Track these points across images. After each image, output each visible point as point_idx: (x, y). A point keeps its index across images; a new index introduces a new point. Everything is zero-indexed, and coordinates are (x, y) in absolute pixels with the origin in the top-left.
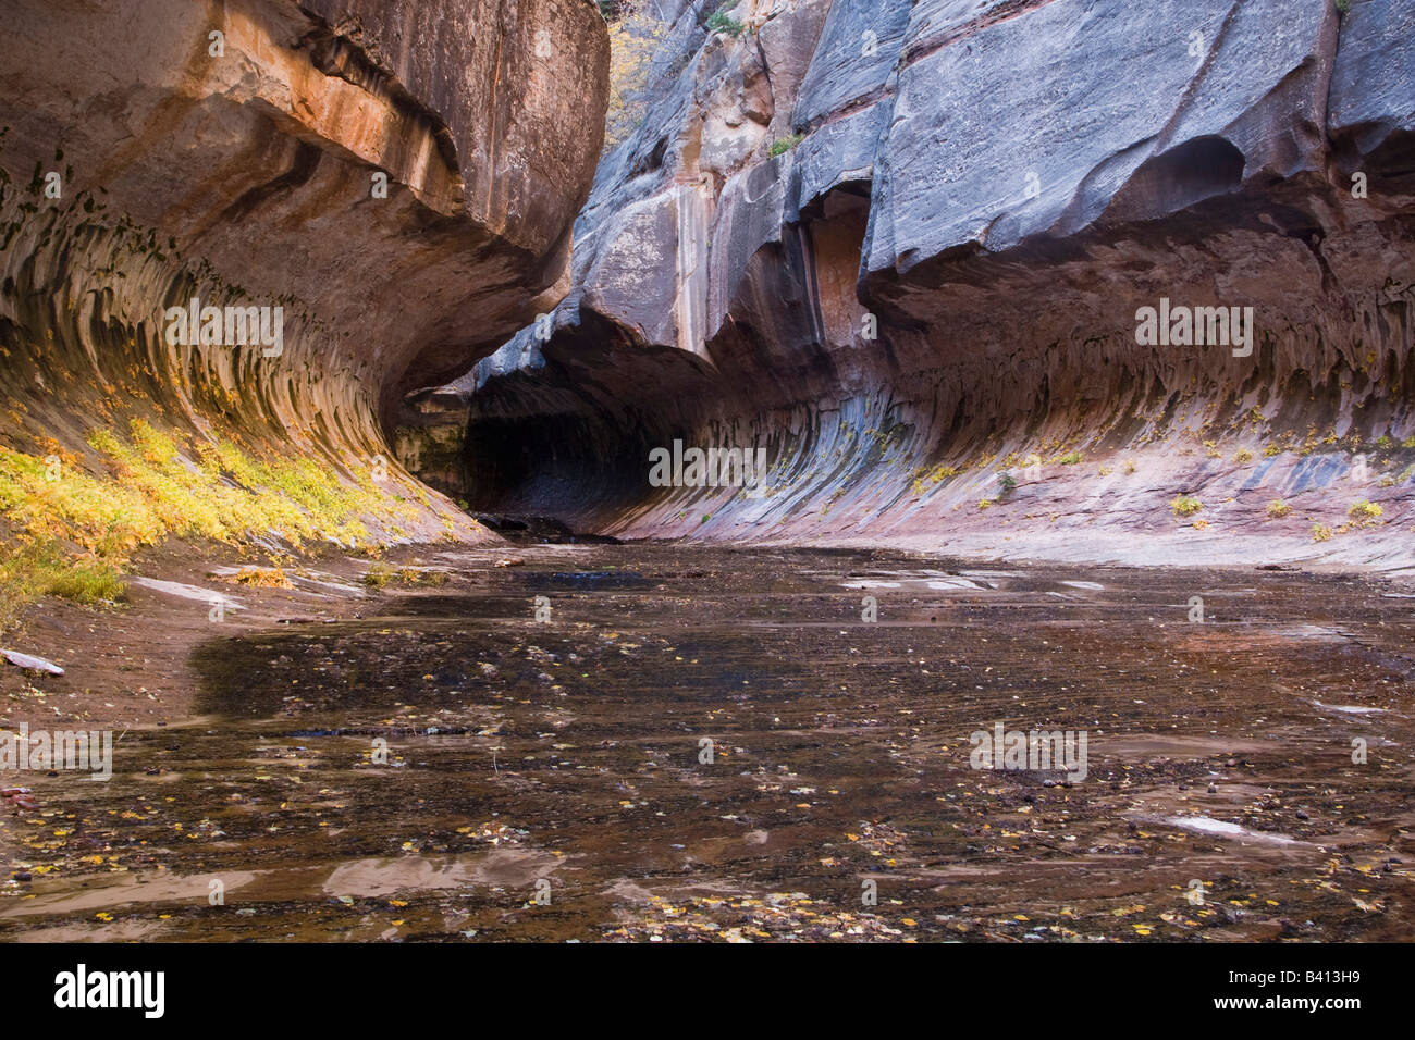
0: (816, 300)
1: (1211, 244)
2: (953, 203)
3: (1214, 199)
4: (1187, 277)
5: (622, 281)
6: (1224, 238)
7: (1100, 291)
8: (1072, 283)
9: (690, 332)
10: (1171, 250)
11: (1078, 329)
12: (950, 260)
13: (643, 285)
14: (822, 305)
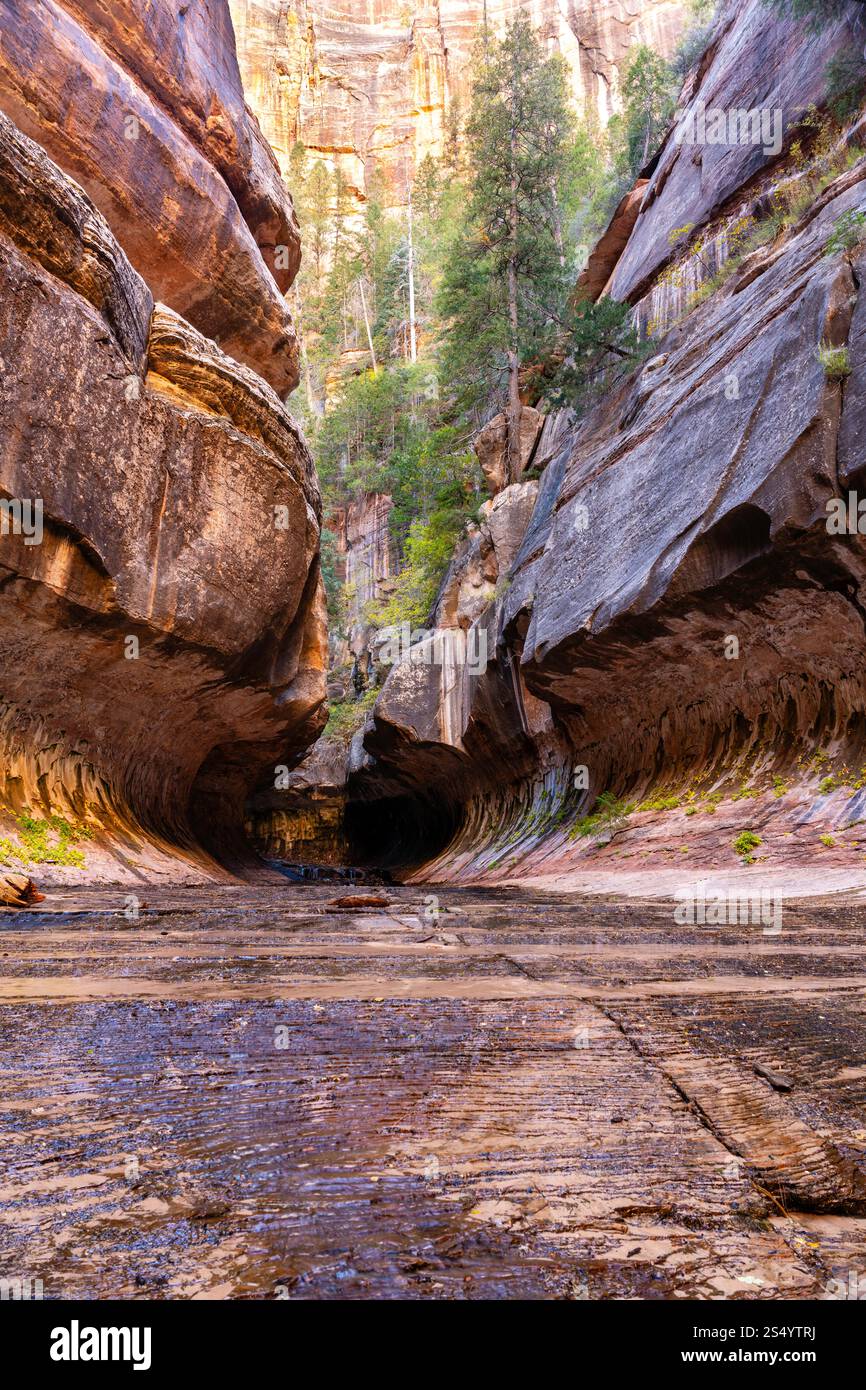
0: (521, 700)
1: (763, 606)
2: (572, 603)
3: (751, 561)
4: (752, 641)
5: (401, 697)
6: (771, 599)
7: (688, 663)
8: (666, 658)
9: (450, 731)
10: (732, 617)
11: (680, 698)
12: (569, 647)
13: (415, 700)
14: (525, 703)
